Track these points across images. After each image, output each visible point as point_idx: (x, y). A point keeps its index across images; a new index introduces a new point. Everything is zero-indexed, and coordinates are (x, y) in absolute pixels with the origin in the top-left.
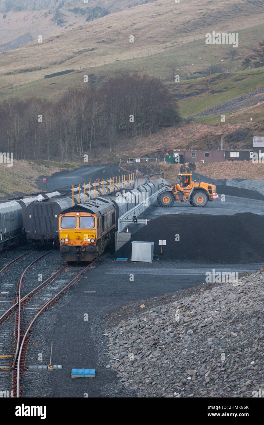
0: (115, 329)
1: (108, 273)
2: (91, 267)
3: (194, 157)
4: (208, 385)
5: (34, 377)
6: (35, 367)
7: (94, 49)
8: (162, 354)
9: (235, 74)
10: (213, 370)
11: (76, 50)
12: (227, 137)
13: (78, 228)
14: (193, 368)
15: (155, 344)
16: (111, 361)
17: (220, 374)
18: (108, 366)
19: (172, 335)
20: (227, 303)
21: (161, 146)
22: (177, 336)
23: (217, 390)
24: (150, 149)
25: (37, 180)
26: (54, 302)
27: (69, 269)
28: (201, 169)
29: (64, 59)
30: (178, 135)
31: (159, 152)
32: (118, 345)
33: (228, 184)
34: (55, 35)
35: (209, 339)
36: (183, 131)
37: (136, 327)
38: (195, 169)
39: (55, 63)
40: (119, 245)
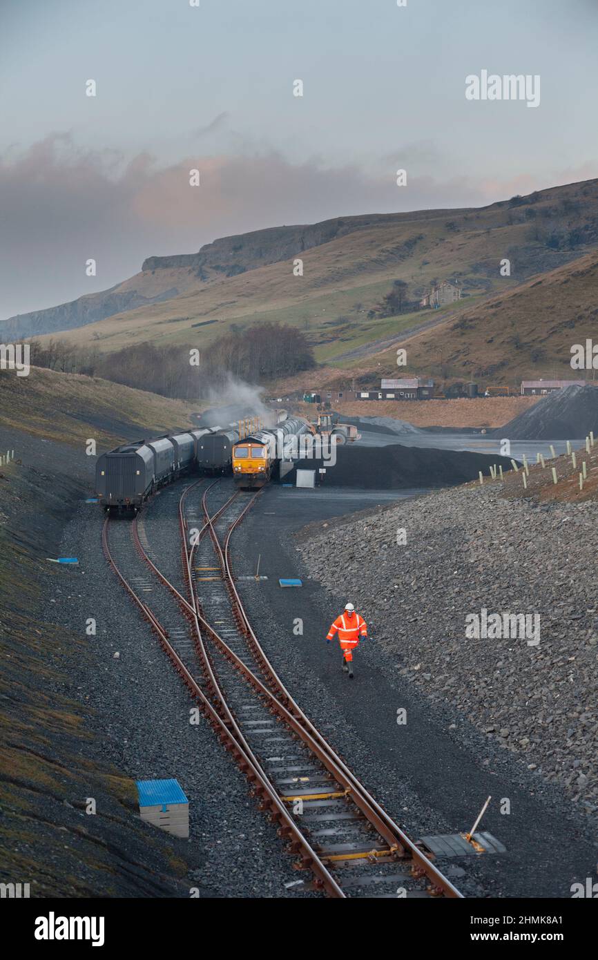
0: (306, 545)
1: (279, 497)
2: (261, 492)
3: (329, 397)
4: (416, 592)
5: (246, 587)
6: (244, 578)
7: (234, 302)
8: (362, 566)
9: (362, 325)
10: (418, 579)
11: (219, 303)
12: (357, 380)
13: (249, 457)
14: (398, 578)
15: (351, 558)
16: (311, 573)
17: (425, 582)
18: (309, 577)
19: (366, 549)
20: (413, 522)
21: (298, 388)
22: (372, 550)
23: (427, 596)
24: (290, 390)
25: (191, 417)
26: (240, 522)
27: (242, 494)
28: (335, 408)
29: (208, 311)
30: (314, 377)
31: (297, 392)
32: (312, 559)
33: (361, 421)
34: (199, 290)
35: (406, 553)
36: (318, 374)
37: (326, 543)
38: (330, 408)
39: (200, 314)
40: (283, 473)
